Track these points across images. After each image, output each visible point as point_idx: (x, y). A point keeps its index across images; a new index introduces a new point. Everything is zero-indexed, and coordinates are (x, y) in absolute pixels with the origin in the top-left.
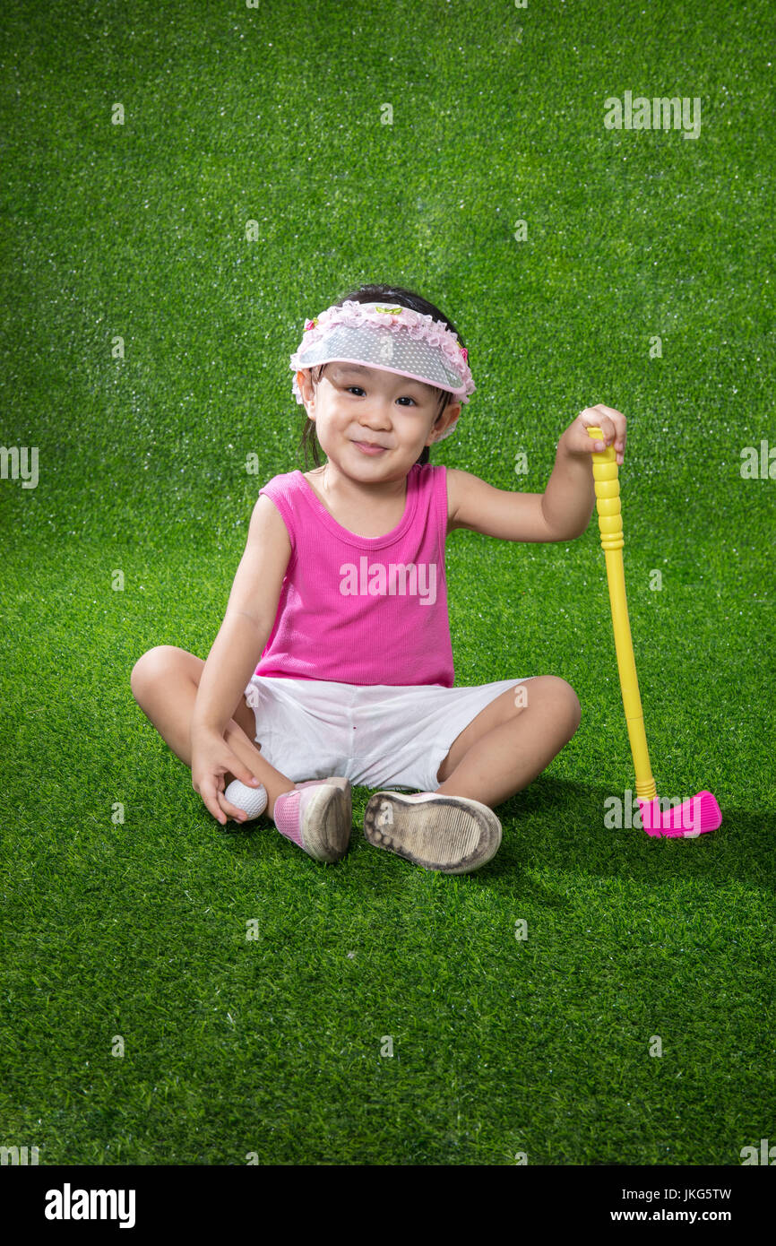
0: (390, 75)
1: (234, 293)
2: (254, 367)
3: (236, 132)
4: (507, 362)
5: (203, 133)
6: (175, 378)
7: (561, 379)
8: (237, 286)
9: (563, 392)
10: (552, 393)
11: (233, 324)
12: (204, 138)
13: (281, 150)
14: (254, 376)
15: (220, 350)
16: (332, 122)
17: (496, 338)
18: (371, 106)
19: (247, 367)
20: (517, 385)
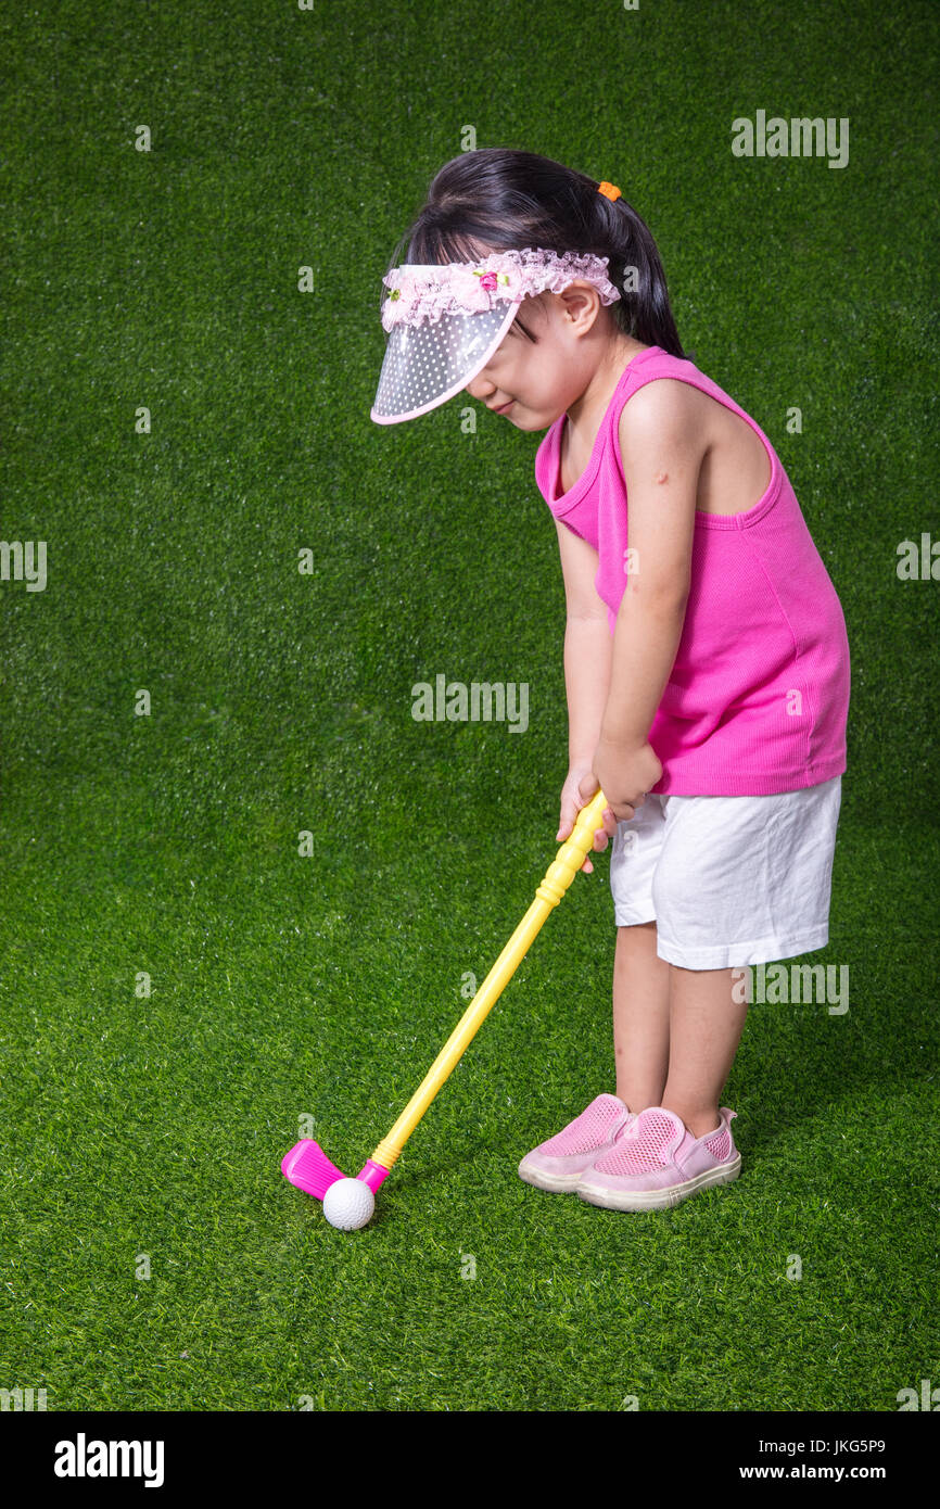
0: (312, 306)
1: (152, 558)
2: (180, 640)
3: (143, 379)
4: (467, 618)
5: (105, 383)
6: (90, 658)
7: (530, 634)
8: (155, 551)
9: (532, 647)
10: (521, 650)
11: (153, 593)
12: (107, 387)
13: (194, 395)
14: (180, 651)
15: (140, 624)
16: (250, 362)
17: (453, 592)
18: (295, 341)
19: (170, 641)
20: (479, 642)
